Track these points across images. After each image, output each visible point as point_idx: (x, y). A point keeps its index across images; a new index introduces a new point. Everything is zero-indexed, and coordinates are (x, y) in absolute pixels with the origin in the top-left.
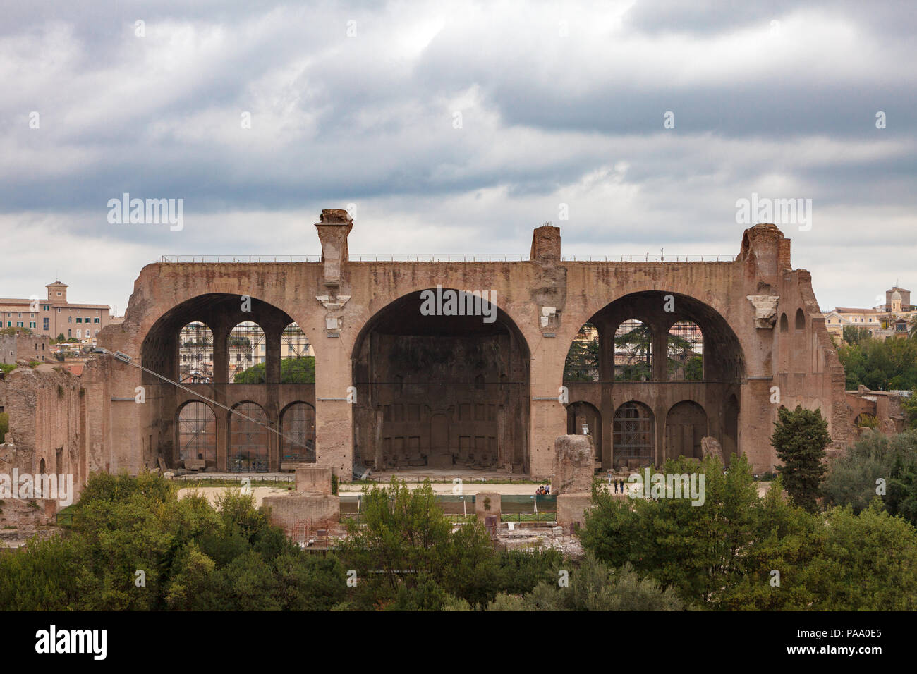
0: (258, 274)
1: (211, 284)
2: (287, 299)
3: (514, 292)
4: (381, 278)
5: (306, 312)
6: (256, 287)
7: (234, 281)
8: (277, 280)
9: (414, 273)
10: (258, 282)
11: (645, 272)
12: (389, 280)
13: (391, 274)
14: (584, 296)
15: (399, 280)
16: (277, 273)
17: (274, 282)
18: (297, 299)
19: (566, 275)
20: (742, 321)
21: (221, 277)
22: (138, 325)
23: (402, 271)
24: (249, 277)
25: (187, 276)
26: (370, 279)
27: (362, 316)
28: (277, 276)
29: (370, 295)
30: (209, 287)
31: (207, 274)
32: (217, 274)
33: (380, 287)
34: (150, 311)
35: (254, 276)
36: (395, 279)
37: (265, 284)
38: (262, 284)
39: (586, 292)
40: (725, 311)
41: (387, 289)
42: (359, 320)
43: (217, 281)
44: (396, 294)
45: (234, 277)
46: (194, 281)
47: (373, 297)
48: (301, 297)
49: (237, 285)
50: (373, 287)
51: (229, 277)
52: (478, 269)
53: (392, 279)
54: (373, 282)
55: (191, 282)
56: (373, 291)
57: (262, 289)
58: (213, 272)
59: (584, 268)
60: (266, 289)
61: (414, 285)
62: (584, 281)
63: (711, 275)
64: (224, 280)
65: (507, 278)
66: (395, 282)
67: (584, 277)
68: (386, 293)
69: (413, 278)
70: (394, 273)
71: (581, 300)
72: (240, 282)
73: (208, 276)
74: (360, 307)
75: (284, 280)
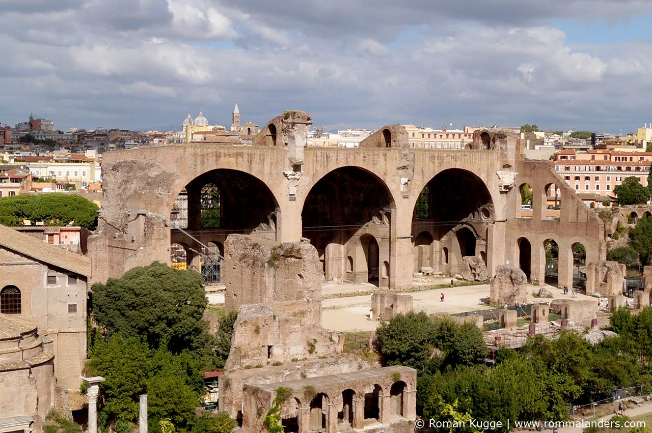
0: (248, 155)
1: (218, 162)
2: (266, 173)
3: (389, 169)
4: (319, 159)
5: (276, 182)
6: (247, 164)
7: (233, 160)
8: (260, 159)
9: (337, 156)
10: (248, 161)
11: (451, 157)
12: (324, 160)
13: (325, 156)
14: (423, 171)
15: (329, 160)
16: (260, 154)
17: (258, 161)
18: (271, 173)
19: (414, 157)
20: (493, 186)
21: (225, 156)
22: (169, 192)
23: (331, 154)
24: (242, 157)
25: (203, 156)
26: (314, 160)
27: (308, 185)
28: (260, 157)
29: (313, 170)
30: (217, 164)
31: (216, 154)
32: (223, 155)
33: (319, 165)
34: (177, 182)
35: (246, 156)
36: (327, 159)
37: (252, 162)
38: (251, 162)
39: (424, 169)
40: (486, 181)
41: (322, 166)
42: (307, 187)
43: (222, 159)
44: (327, 169)
45: (233, 157)
46: (208, 160)
47: (315, 171)
48: (274, 172)
49: (235, 163)
50: (315, 165)
51: (230, 157)
52: (371, 154)
53: (325, 159)
54: (315, 161)
55: (206, 160)
56: (315, 168)
57: (250, 166)
58: (220, 153)
59: (423, 154)
60: (253, 165)
61: (337, 164)
62: (423, 162)
63: (481, 159)
64: (227, 159)
65: (385, 160)
66: (327, 162)
67: (423, 159)
68: (322, 170)
69: (337, 159)
70: (327, 155)
71: (421, 174)
72: (237, 160)
73: (216, 156)
74: (307, 178)
75: (264, 160)
